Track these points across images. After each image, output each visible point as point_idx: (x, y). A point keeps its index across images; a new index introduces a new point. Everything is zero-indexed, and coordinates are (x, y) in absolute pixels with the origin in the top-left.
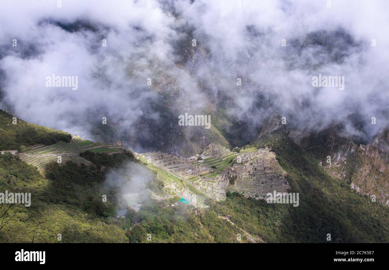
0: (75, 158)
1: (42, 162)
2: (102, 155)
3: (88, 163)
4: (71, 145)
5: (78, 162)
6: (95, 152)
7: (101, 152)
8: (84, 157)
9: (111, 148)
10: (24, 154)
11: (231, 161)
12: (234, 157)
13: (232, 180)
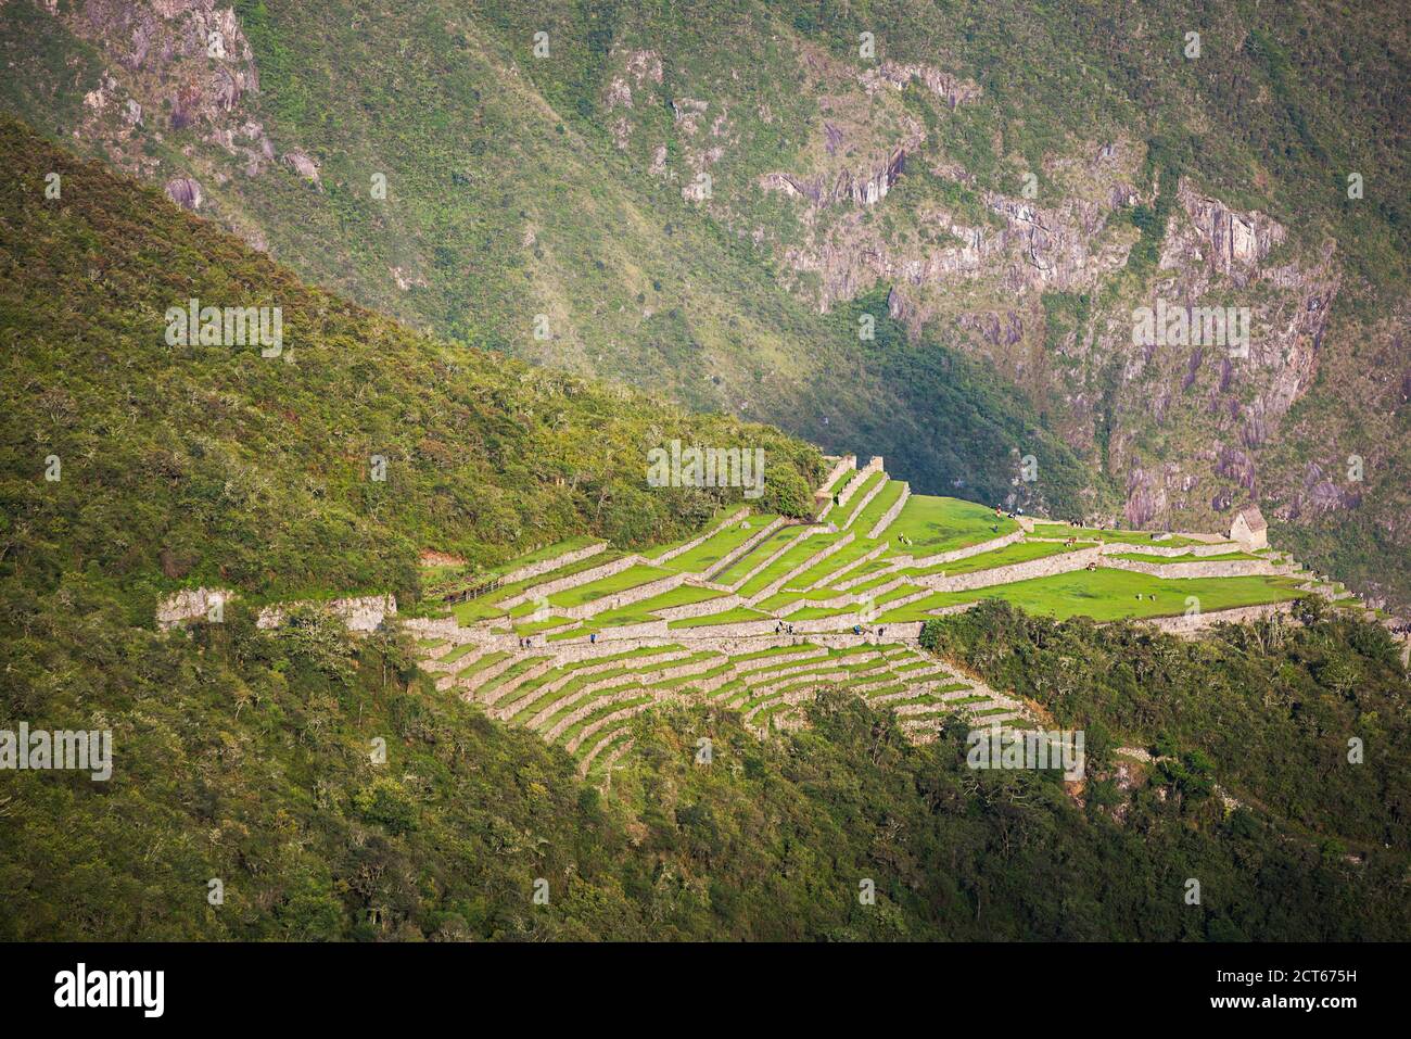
0: (878, 663)
1: (603, 701)
3: (998, 713)
4: (822, 543)
5: (914, 701)
7: (1102, 614)
8: (968, 662)
9: (1185, 570)
10: (451, 629)
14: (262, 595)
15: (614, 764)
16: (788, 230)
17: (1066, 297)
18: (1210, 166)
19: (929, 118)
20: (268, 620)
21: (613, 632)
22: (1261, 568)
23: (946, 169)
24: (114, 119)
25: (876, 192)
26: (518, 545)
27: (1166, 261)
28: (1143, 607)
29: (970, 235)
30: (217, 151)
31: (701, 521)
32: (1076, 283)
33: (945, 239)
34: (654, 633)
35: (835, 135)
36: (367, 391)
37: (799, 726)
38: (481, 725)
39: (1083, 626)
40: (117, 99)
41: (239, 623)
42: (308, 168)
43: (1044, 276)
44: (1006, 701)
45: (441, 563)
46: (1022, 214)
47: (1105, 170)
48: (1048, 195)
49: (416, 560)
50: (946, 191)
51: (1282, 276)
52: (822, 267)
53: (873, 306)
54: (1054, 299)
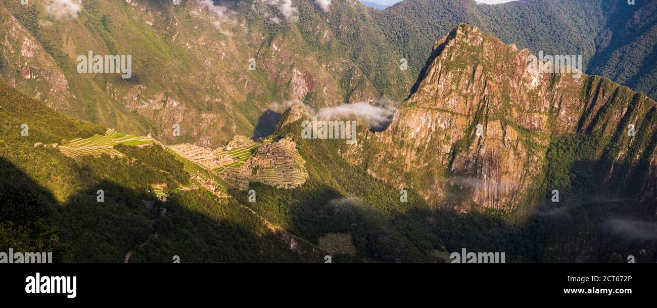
0: (109, 150)
1: (79, 154)
2: (134, 147)
3: (121, 155)
4: (105, 138)
5: (112, 154)
6: (127, 145)
7: (132, 145)
8: (118, 150)
9: (143, 140)
10: (64, 147)
11: (254, 152)
12: (257, 148)
13: (255, 170)
14: (44, 143)
15: (80, 161)
16: (126, 103)
17: (157, 110)
18: (171, 96)
19: (141, 91)
20: (45, 146)
21: (81, 147)
22: (151, 140)
23: (143, 96)
25: (136, 99)
26: (72, 138)
27: (167, 106)
28: (137, 144)
29: (146, 103)
30: (64, 95)
31: (92, 135)
32: (157, 109)
33: (143, 104)
34: (85, 147)
35: (131, 93)
36: (58, 122)
37: (100, 157)
38: (66, 157)
39: (130, 146)
40: (54, 90)
41: (42, 146)
42: (74, 97)
43: (154, 108)
44: (121, 154)
45: (64, 140)
46: (151, 101)
47: (160, 96)
48: (154, 99)
49: (61, 140)
50: (143, 99)
51: (179, 108)
52: (130, 107)
53: (135, 111)
54: (155, 111)
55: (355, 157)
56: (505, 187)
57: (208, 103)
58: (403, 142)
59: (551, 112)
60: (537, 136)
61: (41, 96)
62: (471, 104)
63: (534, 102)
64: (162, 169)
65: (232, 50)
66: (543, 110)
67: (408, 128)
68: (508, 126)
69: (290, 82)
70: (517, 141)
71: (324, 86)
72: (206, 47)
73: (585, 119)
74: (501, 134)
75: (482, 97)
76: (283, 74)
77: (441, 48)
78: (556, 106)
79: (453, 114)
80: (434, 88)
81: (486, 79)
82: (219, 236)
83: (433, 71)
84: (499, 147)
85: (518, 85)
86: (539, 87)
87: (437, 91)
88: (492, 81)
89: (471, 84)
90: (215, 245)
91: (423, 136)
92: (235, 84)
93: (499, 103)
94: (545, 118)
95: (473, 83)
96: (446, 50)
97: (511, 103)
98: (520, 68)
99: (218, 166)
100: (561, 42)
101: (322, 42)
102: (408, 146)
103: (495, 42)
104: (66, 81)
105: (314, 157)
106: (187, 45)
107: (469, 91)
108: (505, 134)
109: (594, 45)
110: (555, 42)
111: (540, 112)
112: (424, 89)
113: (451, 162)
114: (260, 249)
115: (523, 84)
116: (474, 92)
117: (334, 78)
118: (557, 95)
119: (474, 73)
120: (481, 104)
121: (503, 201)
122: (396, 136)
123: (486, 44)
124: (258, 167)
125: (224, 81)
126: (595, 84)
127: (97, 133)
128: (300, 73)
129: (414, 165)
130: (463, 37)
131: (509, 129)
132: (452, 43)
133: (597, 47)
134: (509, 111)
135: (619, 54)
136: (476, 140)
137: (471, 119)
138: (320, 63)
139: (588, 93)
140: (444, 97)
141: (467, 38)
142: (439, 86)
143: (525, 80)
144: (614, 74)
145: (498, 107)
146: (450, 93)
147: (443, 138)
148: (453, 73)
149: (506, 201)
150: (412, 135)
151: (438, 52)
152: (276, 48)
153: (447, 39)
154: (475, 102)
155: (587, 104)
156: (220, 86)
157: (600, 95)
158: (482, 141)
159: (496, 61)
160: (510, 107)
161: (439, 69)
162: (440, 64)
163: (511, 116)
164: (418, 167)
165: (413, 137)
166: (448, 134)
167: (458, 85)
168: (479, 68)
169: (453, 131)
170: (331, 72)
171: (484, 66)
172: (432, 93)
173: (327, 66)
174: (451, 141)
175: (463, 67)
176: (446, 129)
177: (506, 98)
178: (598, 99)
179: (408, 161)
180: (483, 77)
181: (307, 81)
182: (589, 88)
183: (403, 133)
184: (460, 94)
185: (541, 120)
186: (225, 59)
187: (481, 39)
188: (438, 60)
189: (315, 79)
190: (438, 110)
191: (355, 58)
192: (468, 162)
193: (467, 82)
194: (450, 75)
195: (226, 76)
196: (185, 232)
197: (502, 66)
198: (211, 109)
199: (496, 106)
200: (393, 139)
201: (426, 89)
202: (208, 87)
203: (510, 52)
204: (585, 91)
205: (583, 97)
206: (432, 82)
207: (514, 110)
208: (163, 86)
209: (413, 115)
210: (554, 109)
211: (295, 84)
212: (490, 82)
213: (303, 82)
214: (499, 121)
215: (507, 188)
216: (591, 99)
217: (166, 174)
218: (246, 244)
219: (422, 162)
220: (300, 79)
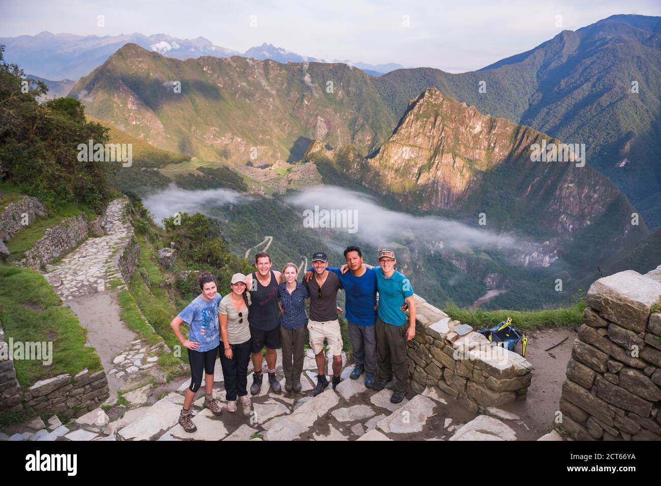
2: (210, 169)
3: (201, 174)
6: (206, 167)
7: (209, 167)
8: (199, 171)
10: (162, 170)
11: (289, 170)
12: (291, 168)
13: (290, 182)
14: (148, 168)
15: (174, 178)
16: (206, 140)
18: (236, 135)
19: (216, 131)
20: (148, 170)
21: (174, 170)
23: (217, 135)
24: (153, 133)
25: (212, 137)
26: (168, 164)
27: (234, 141)
29: (219, 140)
30: (161, 135)
31: (182, 162)
33: (217, 140)
34: (177, 170)
35: (209, 133)
37: (187, 175)
41: (146, 170)
42: (169, 136)
43: (225, 142)
45: (162, 166)
46: (223, 138)
47: (229, 135)
48: (225, 137)
49: (160, 165)
50: (217, 136)
51: (242, 142)
52: (208, 142)
53: (212, 145)
54: (226, 144)
55: (355, 174)
56: (453, 196)
57: (262, 139)
58: (386, 165)
59: (488, 149)
60: (477, 164)
61: (144, 136)
62: (432, 143)
63: (476, 142)
64: (229, 182)
65: (277, 104)
66: (482, 147)
67: (390, 156)
68: (457, 157)
69: (315, 125)
70: (463, 167)
71: (338, 128)
72: (259, 101)
73: (512, 154)
74: (452, 163)
75: (440, 138)
76: (311, 120)
77: (414, 104)
78: (492, 145)
79: (420, 148)
80: (408, 131)
81: (444, 125)
82: (267, 221)
83: (407, 120)
84: (450, 170)
85: (466, 130)
86: (481, 132)
87: (410, 133)
88: (448, 127)
89: (433, 129)
90: (264, 226)
91: (400, 162)
92: (279, 126)
93: (451, 142)
94: (484, 153)
95: (434, 129)
96: (417, 106)
97: (460, 142)
98: (468, 119)
99: (266, 180)
100: (503, 101)
101: (337, 98)
102: (389, 168)
103: (451, 101)
104: (162, 125)
105: (328, 174)
106: (247, 100)
107: (431, 134)
108: (454, 162)
109: (528, 103)
110: (499, 100)
111: (480, 149)
112: (401, 131)
113: (418, 179)
114: (293, 228)
115: (469, 130)
116: (435, 134)
117: (345, 123)
118: (493, 138)
119: (435, 122)
120: (440, 142)
121: (452, 204)
122: (381, 162)
123: (445, 102)
124: (292, 180)
125: (272, 125)
126: (522, 131)
127: (184, 160)
128: (322, 120)
129: (393, 180)
130: (429, 97)
131: (457, 159)
132: (421, 101)
133: (530, 105)
134: (458, 147)
135: (546, 110)
136: (435, 166)
137: (432, 152)
138: (336, 113)
139: (515, 137)
140: (415, 137)
141: (432, 98)
142: (412, 130)
143: (471, 127)
144: (541, 124)
145: (451, 144)
146: (418, 135)
147: (413, 163)
148: (421, 121)
149: (453, 204)
150: (392, 161)
151: (411, 107)
152: (306, 103)
153: (418, 98)
154: (435, 141)
155: (514, 145)
156: (269, 128)
157: (525, 139)
158: (439, 166)
159: (451, 114)
160: (459, 144)
161: (412, 119)
162: (412, 115)
163: (460, 150)
164: (396, 181)
165: (393, 162)
166: (416, 161)
167: (424, 129)
168: (439, 118)
169: (419, 159)
170: (343, 119)
171: (442, 117)
172: (406, 135)
173: (340, 116)
174: (418, 166)
175: (428, 118)
176: (415, 158)
177: (457, 139)
178: (523, 142)
179: (389, 177)
180: (441, 125)
181: (327, 125)
182: (517, 134)
183: (386, 160)
184: (425, 135)
185: (480, 155)
186: (273, 110)
187: (442, 99)
188: (411, 113)
189: (332, 124)
190: (410, 145)
191: (359, 109)
192: (429, 179)
193: (430, 127)
194: (419, 123)
195: (274, 121)
196: (245, 218)
197: (455, 117)
198: (263, 143)
199: (449, 144)
200: (380, 163)
201: (403, 131)
202: (261, 129)
203: (461, 107)
204: (514, 136)
205: (512, 140)
206: (407, 127)
207: (462, 147)
208: (231, 128)
209: (393, 148)
210: (491, 147)
211: (319, 127)
212: (446, 128)
213: (325, 125)
214: (451, 154)
215: (454, 197)
216: (518, 142)
217: (232, 185)
218: (284, 226)
219: (398, 178)
220: (323, 123)
